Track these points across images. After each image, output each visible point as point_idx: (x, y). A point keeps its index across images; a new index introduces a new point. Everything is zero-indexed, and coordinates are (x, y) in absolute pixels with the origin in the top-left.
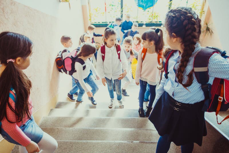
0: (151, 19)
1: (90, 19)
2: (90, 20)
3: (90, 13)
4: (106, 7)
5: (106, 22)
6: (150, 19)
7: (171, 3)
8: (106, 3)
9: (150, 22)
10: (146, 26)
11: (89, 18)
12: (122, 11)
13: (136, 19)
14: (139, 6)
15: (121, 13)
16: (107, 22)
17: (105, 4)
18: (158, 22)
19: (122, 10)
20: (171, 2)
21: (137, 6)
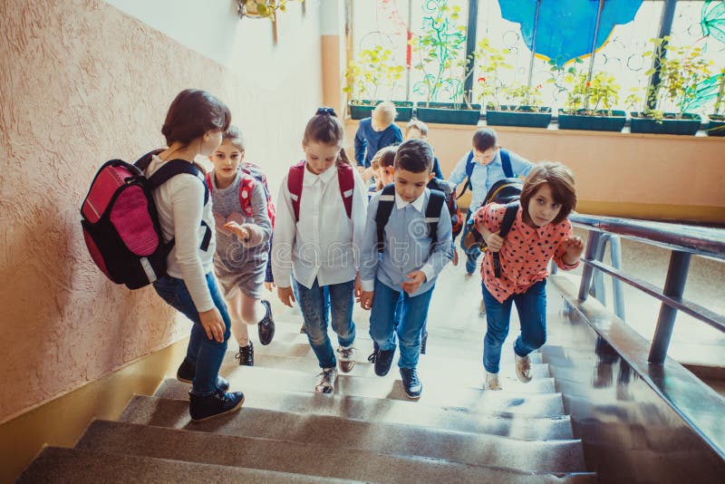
0: (583, 100)
1: (349, 89)
2: (346, 89)
3: (348, 67)
4: (409, 47)
5: (407, 103)
6: (576, 101)
7: (666, 43)
8: (412, 31)
9: (579, 111)
10: (560, 128)
11: (344, 84)
12: (470, 66)
13: (522, 99)
14: (537, 51)
15: (467, 73)
16: (412, 104)
17: (409, 38)
18: (610, 112)
19: (469, 61)
20: (666, 38)
21: (528, 50)
